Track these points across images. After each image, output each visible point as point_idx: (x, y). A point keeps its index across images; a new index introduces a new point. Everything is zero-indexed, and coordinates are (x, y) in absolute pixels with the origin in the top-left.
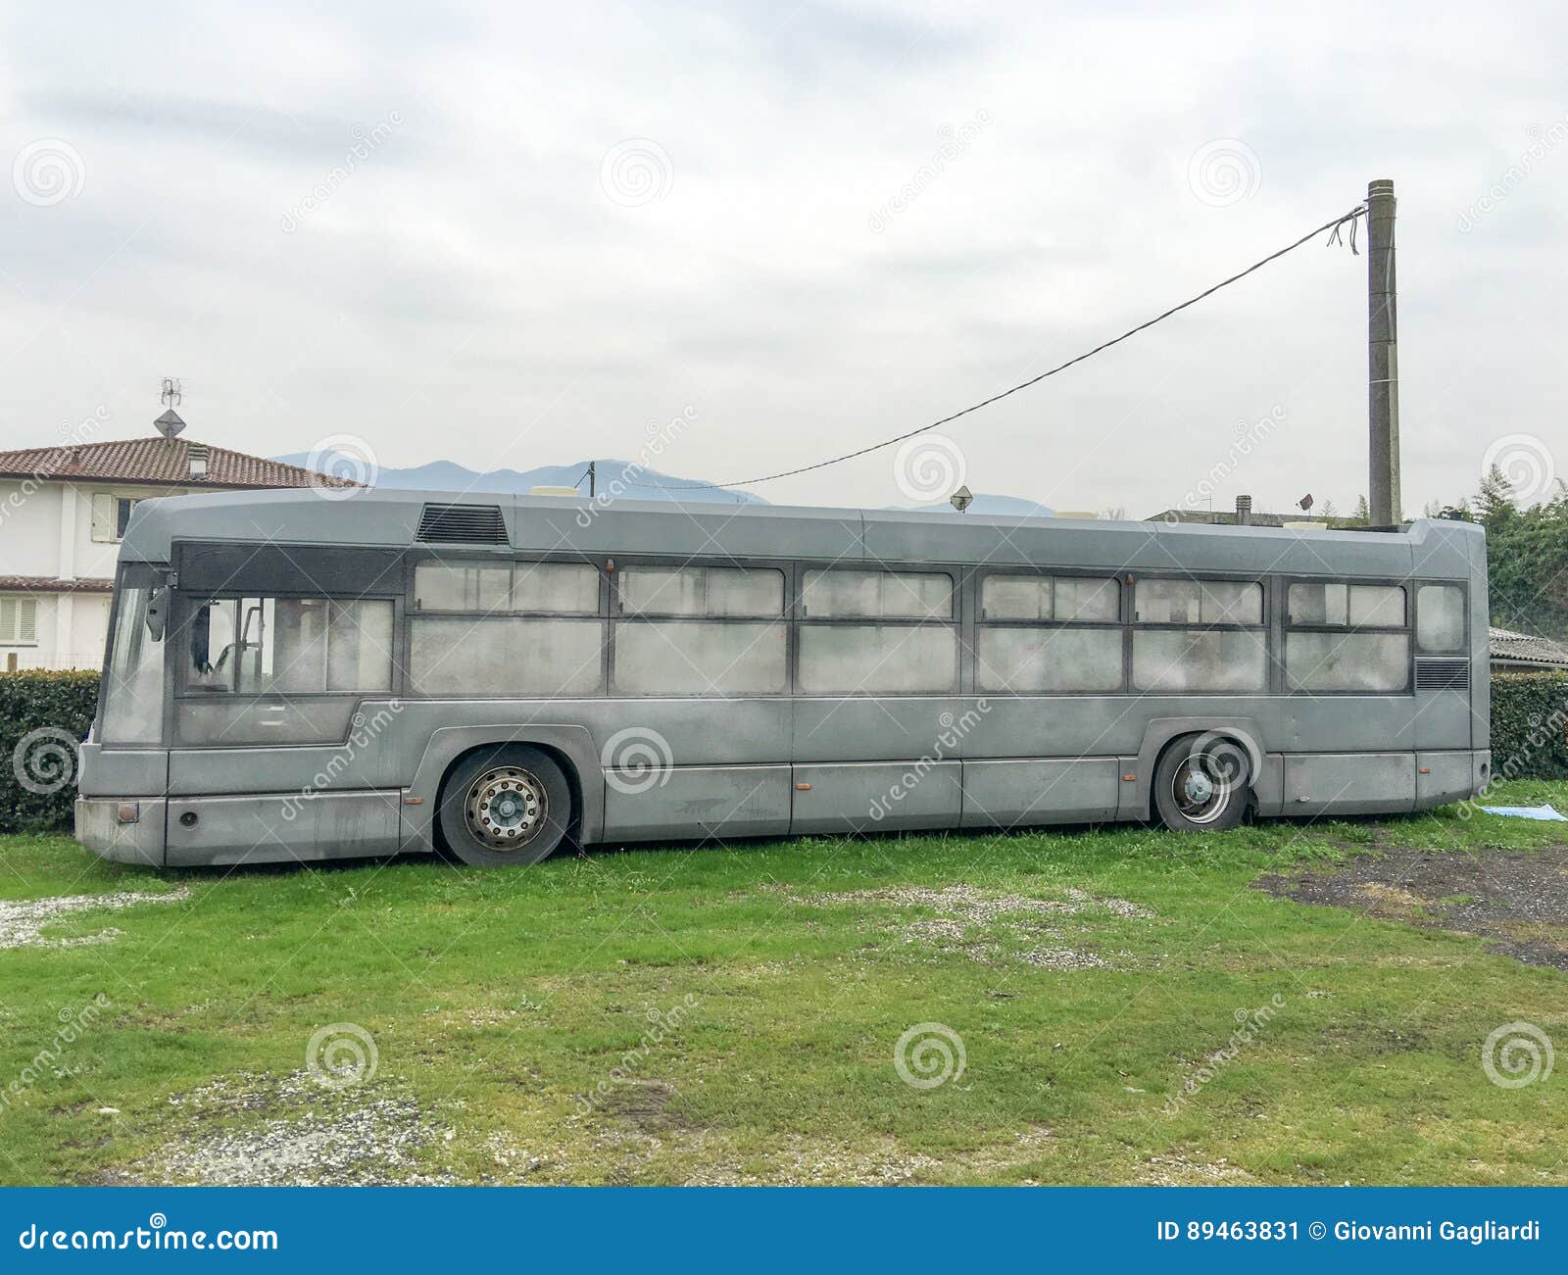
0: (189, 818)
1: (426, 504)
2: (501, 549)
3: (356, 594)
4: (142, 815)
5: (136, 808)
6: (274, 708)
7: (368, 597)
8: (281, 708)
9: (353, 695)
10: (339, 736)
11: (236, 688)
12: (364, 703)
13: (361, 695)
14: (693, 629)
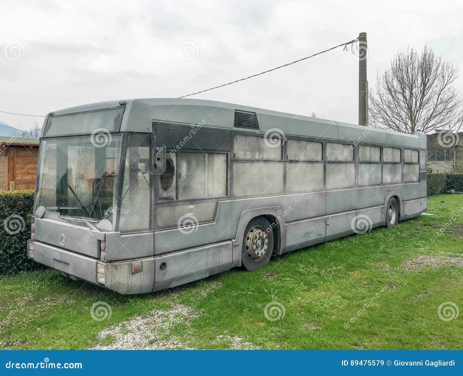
0: (164, 265)
1: (235, 110)
2: (257, 131)
3: (215, 150)
4: (144, 268)
5: (141, 264)
6: (191, 207)
7: (220, 152)
8: (193, 206)
9: (216, 198)
10: (212, 219)
11: (177, 198)
12: (220, 202)
13: (218, 198)
14: (304, 165)
